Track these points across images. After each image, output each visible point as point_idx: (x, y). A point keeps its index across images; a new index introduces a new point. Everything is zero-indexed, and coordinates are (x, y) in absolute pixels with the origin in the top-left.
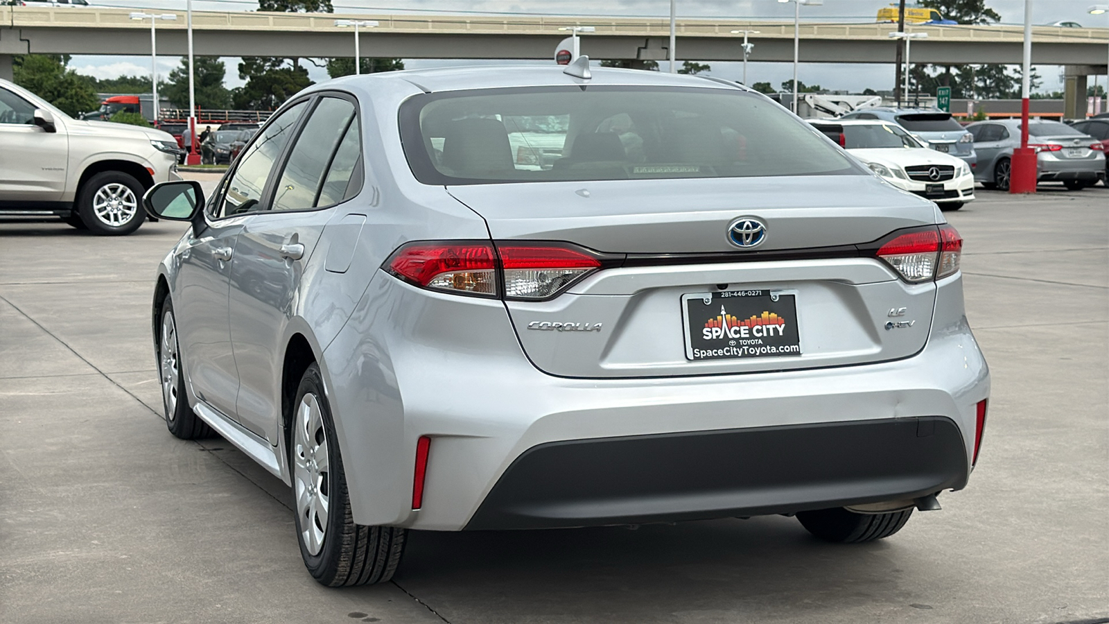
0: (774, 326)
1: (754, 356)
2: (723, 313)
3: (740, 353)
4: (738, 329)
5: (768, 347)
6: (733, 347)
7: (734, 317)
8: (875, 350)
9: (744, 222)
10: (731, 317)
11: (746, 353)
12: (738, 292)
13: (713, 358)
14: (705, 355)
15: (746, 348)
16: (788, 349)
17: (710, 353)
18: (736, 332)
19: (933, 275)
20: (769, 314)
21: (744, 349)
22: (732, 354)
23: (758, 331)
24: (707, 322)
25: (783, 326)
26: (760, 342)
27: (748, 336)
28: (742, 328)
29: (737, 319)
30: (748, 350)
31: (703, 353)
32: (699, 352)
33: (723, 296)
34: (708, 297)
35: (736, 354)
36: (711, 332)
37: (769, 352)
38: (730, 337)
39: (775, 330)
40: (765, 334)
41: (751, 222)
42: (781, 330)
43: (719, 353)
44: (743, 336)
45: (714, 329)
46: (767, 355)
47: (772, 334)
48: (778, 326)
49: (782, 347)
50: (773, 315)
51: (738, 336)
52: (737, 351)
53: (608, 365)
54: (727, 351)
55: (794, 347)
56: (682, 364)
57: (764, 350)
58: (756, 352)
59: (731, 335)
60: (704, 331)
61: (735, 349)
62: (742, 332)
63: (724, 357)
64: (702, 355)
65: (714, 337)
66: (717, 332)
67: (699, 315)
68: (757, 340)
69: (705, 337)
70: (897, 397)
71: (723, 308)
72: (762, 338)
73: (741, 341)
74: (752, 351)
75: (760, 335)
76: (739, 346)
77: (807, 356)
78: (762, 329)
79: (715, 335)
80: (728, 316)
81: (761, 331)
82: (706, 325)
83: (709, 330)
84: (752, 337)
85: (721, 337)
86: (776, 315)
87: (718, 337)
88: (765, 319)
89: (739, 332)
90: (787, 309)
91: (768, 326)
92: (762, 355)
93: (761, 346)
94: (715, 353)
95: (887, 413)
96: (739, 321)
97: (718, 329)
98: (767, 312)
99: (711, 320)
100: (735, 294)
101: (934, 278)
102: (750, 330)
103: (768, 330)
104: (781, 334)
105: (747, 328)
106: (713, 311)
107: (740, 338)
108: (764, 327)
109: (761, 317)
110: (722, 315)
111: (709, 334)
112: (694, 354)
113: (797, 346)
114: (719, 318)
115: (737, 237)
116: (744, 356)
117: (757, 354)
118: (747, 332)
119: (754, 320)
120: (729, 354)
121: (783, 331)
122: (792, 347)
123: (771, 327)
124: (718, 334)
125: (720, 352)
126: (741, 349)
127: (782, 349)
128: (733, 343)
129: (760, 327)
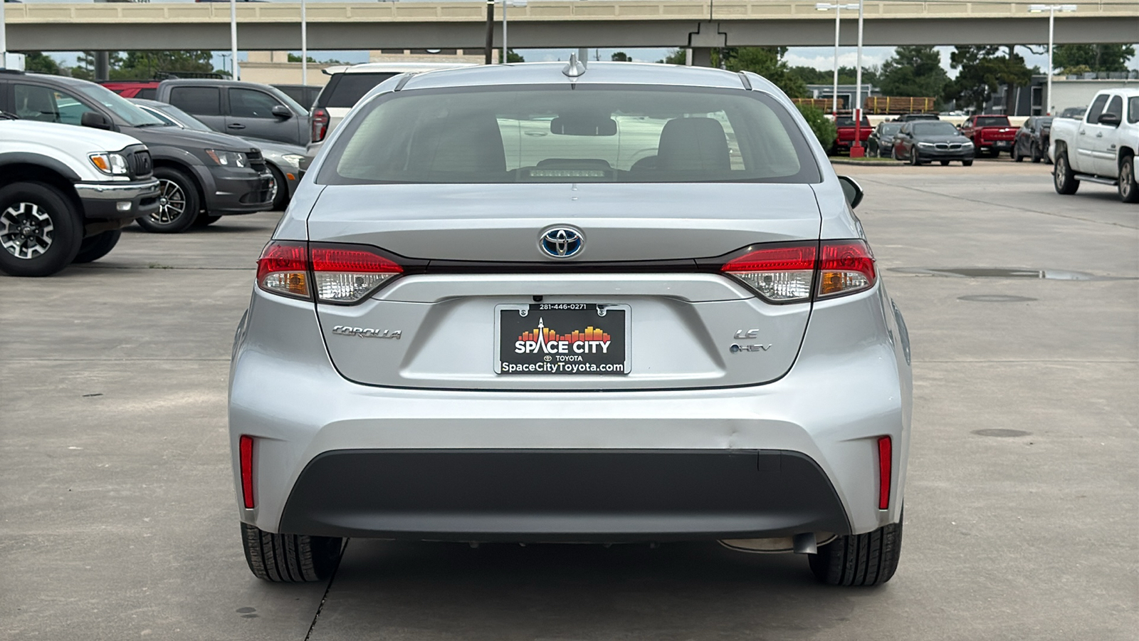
0: (598, 343)
1: (571, 373)
2: (541, 326)
3: (555, 369)
4: (555, 343)
5: (588, 365)
6: (547, 362)
7: (552, 331)
8: (716, 374)
9: (558, 231)
10: (549, 331)
11: (561, 369)
12: (559, 305)
13: (522, 373)
14: (514, 370)
15: (561, 364)
16: (610, 368)
17: (520, 368)
18: (553, 347)
19: (810, 295)
20: (594, 329)
21: (559, 366)
22: (545, 369)
23: (579, 347)
24: (522, 335)
25: (608, 343)
26: (580, 358)
27: (566, 351)
28: (561, 343)
29: (556, 334)
30: (564, 366)
31: (513, 367)
32: (508, 366)
33: (541, 308)
34: (524, 309)
35: (549, 370)
36: (525, 346)
37: (588, 370)
38: (546, 351)
39: (599, 347)
40: (587, 351)
41: (565, 231)
42: (605, 347)
43: (530, 367)
44: (561, 351)
45: (528, 343)
46: (586, 373)
47: (594, 351)
48: (602, 343)
49: (604, 365)
50: (598, 331)
51: (555, 351)
52: (551, 367)
53: (407, 374)
54: (540, 367)
55: (618, 366)
56: (490, 377)
57: (582, 368)
58: (573, 369)
59: (547, 349)
60: (517, 345)
61: (549, 365)
62: (561, 347)
63: (536, 373)
64: (511, 369)
65: (528, 351)
66: (531, 345)
67: (512, 326)
68: (576, 357)
69: (517, 351)
70: (732, 426)
71: (541, 320)
72: (583, 354)
73: (558, 357)
74: (568, 368)
75: (582, 351)
76: (554, 362)
77: (635, 377)
78: (584, 345)
79: (528, 349)
80: (546, 330)
81: (583, 347)
82: (520, 337)
83: (523, 343)
84: (571, 352)
85: (536, 351)
86: (602, 331)
87: (531, 351)
88: (589, 336)
89: (557, 347)
90: (615, 325)
91: (591, 343)
92: (579, 373)
93: (580, 363)
94: (526, 367)
95: (722, 443)
96: (558, 336)
97: (533, 343)
98: (592, 327)
99: (527, 333)
100: (556, 307)
101: (812, 299)
102: (570, 346)
103: (590, 346)
104: (605, 351)
105: (567, 343)
106: (528, 324)
107: (558, 353)
108: (586, 343)
109: (584, 332)
110: (539, 328)
111: (520, 347)
112: (502, 367)
113: (621, 365)
114: (536, 331)
115: (551, 247)
116: (558, 373)
117: (574, 372)
118: (566, 347)
119: (575, 335)
120: (542, 369)
121: (607, 349)
122: (615, 366)
123: (594, 344)
124: (532, 348)
125: (532, 367)
126: (556, 366)
127: (603, 368)
128: (548, 358)
129: (581, 343)
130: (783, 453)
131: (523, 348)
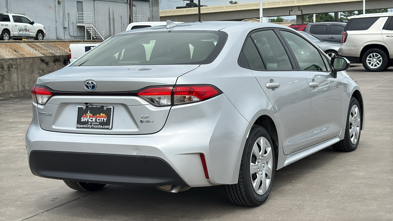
0: (103, 118)
1: (95, 128)
2: (89, 113)
3: (91, 127)
4: (92, 118)
5: (100, 126)
6: (89, 124)
7: (92, 114)
8: (136, 130)
9: (89, 82)
11: (92, 127)
12: (94, 106)
13: (82, 128)
15: (93, 125)
16: (106, 127)
17: (82, 126)
18: (91, 120)
20: (103, 114)
21: (92, 126)
23: (98, 120)
25: (106, 119)
26: (98, 123)
27: (95, 121)
28: (94, 118)
29: (93, 115)
30: (93, 126)
32: (79, 125)
33: (89, 107)
34: (84, 107)
35: (89, 127)
36: (84, 119)
37: (100, 127)
38: (89, 121)
39: (104, 120)
40: (100, 121)
41: (91, 82)
42: (105, 120)
43: (84, 126)
44: (93, 121)
45: (85, 118)
46: (99, 128)
47: (102, 121)
48: (104, 119)
49: (104, 126)
50: (104, 115)
51: (92, 121)
52: (90, 126)
53: (54, 127)
54: (87, 126)
56: (75, 129)
58: (96, 127)
60: (82, 119)
62: (93, 120)
63: (86, 128)
64: (79, 127)
65: (84, 121)
66: (85, 119)
67: (81, 113)
68: (97, 123)
69: (82, 120)
70: (137, 148)
71: (89, 111)
72: (99, 122)
73: (92, 123)
75: (99, 121)
77: (114, 130)
79: (85, 120)
80: (90, 114)
82: (83, 116)
83: (83, 118)
84: (96, 122)
85: (86, 121)
87: (85, 121)
88: (101, 116)
90: (108, 113)
91: (102, 118)
92: (97, 128)
93: (98, 125)
94: (83, 126)
97: (86, 118)
98: (102, 113)
99: (85, 115)
100: (93, 107)
101: (172, 105)
102: (96, 119)
103: (101, 119)
104: (105, 121)
105: (95, 118)
106: (85, 112)
107: (92, 122)
108: (100, 118)
109: (100, 115)
110: (88, 113)
111: (83, 120)
112: (77, 126)
113: (109, 126)
114: (87, 114)
115: (87, 87)
116: (92, 128)
117: (96, 128)
118: (95, 120)
119: (98, 116)
122: (107, 126)
123: (102, 119)
124: (86, 120)
125: (85, 126)
127: (104, 127)
128: (90, 123)
129: (99, 119)
130: (153, 157)
131: (83, 119)
